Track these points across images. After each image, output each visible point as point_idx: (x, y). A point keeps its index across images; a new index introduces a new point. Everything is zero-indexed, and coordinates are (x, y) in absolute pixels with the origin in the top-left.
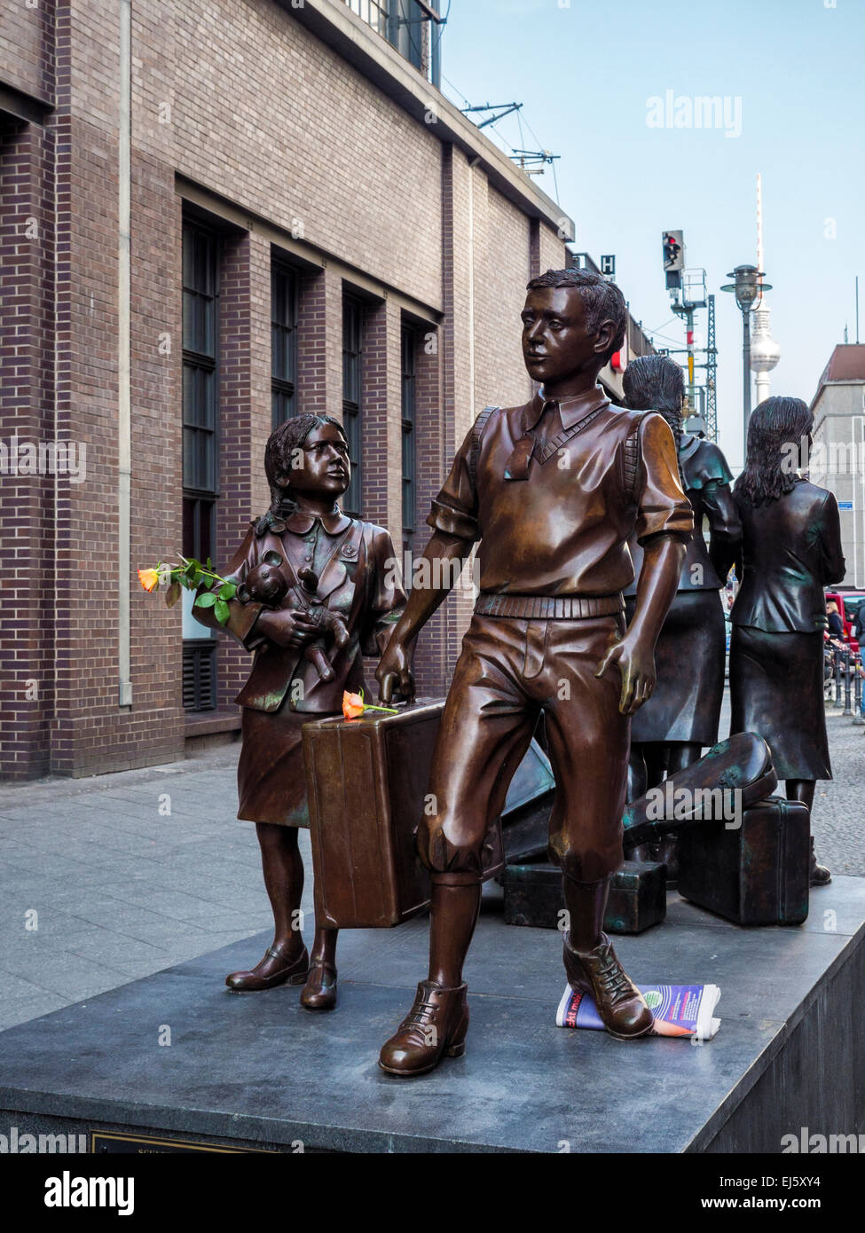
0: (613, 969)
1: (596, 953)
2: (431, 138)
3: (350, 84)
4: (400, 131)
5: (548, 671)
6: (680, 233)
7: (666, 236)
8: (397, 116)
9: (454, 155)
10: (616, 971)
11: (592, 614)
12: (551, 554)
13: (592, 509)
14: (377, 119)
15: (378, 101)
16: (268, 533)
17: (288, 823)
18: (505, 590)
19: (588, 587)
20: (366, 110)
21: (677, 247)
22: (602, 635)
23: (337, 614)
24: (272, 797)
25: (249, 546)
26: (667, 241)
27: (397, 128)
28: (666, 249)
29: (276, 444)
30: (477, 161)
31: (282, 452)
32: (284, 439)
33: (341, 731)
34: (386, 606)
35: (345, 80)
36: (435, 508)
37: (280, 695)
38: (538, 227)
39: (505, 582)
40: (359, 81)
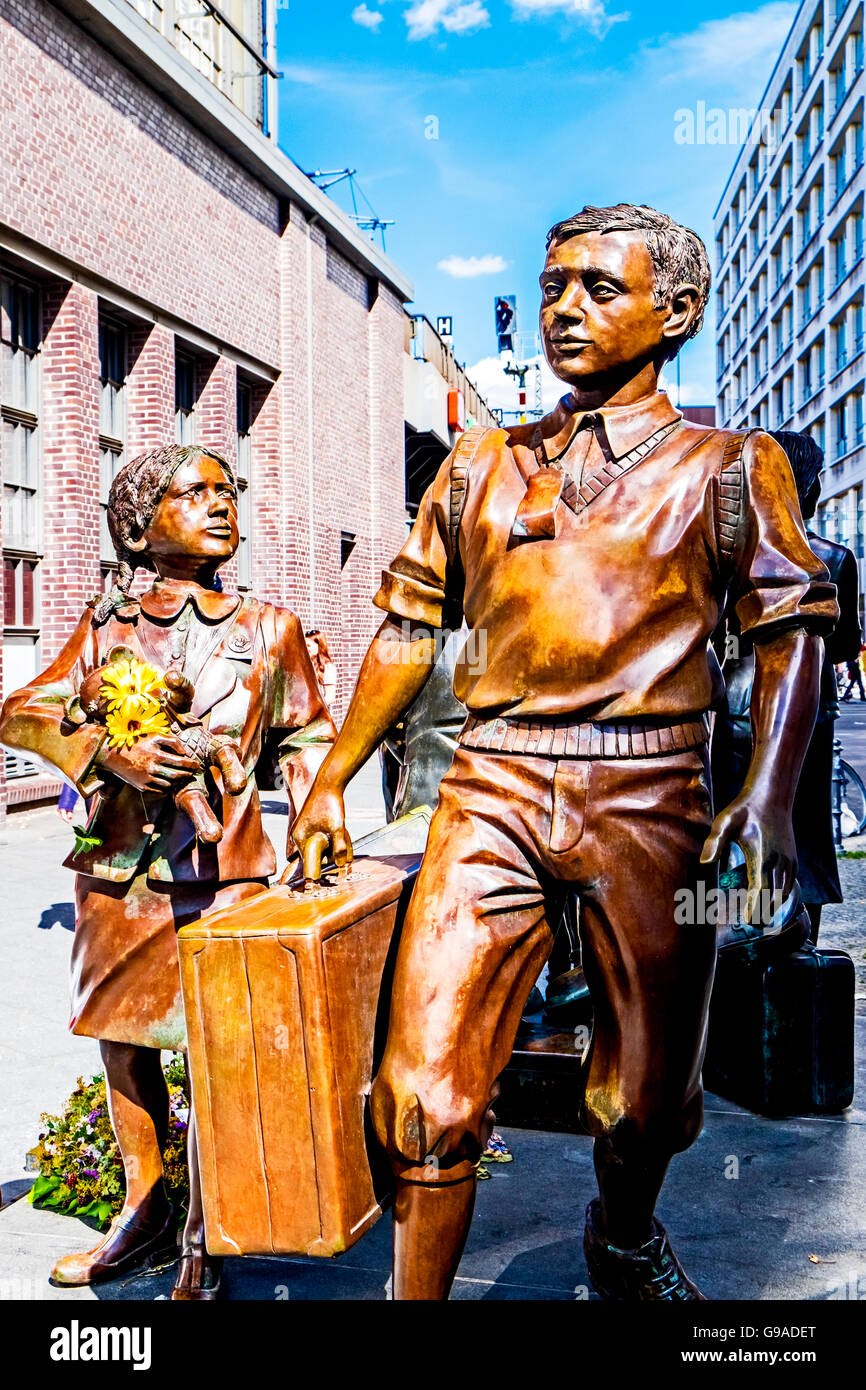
0: (672, 1275)
1: (644, 1252)
2: (268, 194)
3: (182, 134)
4: (235, 185)
5: (589, 838)
6: (513, 298)
7: (500, 302)
8: (231, 170)
9: (291, 212)
10: (675, 1278)
11: (664, 749)
12: (597, 654)
13: (666, 584)
14: (211, 172)
15: (212, 153)
16: (113, 617)
17: (148, 1043)
18: (515, 711)
19: (659, 705)
20: (198, 161)
21: (510, 314)
22: (678, 783)
23: (226, 739)
24: (124, 1003)
25: (83, 636)
26: (499, 308)
27: (231, 182)
28: (499, 314)
29: (125, 488)
30: (315, 219)
31: (135, 498)
32: (137, 480)
33: (246, 943)
34: (296, 722)
35: (177, 130)
36: (387, 582)
37: (135, 858)
38: (377, 286)
39: (514, 698)
40: (191, 132)
